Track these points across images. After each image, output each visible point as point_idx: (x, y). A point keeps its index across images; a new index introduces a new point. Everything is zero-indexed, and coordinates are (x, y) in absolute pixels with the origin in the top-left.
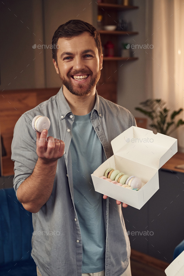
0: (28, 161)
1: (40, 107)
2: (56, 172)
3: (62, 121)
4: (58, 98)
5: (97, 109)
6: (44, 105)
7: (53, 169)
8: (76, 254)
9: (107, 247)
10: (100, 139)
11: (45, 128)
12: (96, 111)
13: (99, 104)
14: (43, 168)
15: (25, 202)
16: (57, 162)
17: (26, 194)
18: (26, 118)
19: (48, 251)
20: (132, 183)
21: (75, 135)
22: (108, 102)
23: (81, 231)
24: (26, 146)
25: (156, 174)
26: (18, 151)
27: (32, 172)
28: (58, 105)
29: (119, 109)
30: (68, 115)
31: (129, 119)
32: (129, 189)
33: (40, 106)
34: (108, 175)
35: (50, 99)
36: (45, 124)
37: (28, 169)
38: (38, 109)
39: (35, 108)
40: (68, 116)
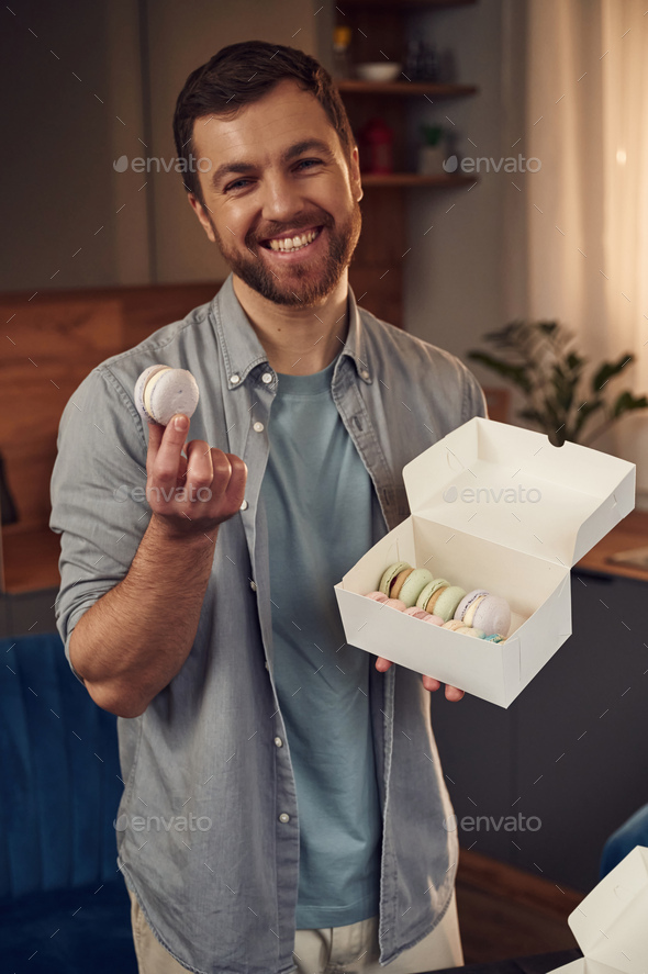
0: (110, 532)
1: (155, 346)
2: (210, 569)
3: (236, 392)
4: (219, 313)
5: (354, 354)
6: (170, 336)
7: (201, 557)
8: (278, 862)
9: (387, 839)
10: (365, 458)
11: (180, 410)
12: (350, 361)
13: (361, 336)
14: (168, 555)
15: (95, 680)
16: (216, 534)
17: (103, 649)
18: (109, 381)
19: (180, 851)
20: (476, 613)
21: (281, 444)
22: (391, 331)
23: (297, 785)
24: (106, 480)
25: (562, 582)
26: (76, 499)
27: (126, 573)
28: (220, 339)
29: (429, 357)
30: (254, 373)
31: (464, 390)
32: (468, 635)
33: (156, 339)
34: (391, 586)
35: (189, 317)
36: (180, 395)
37: (111, 561)
38: (148, 352)
39: (139, 347)
40: (255, 377)
